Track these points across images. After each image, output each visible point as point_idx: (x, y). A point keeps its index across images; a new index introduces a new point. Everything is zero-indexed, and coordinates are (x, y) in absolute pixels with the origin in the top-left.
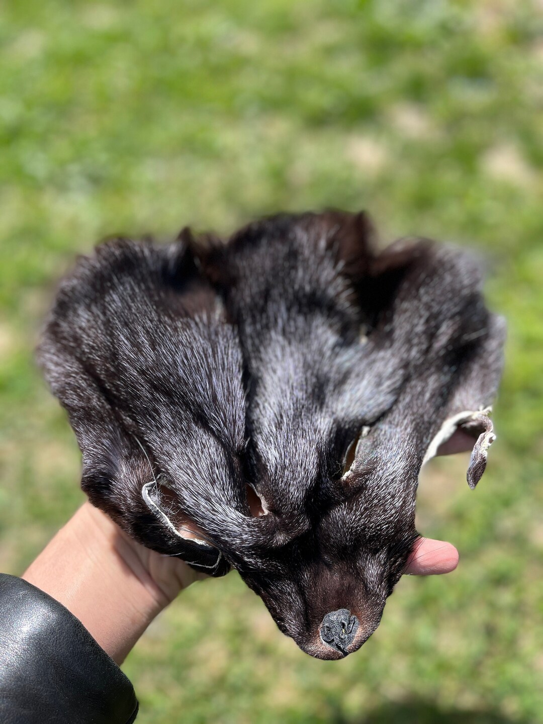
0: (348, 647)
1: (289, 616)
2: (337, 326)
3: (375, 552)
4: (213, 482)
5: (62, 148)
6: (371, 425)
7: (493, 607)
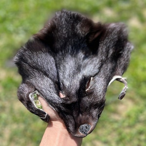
0: (88, 133)
1: (70, 125)
2: (84, 53)
3: (95, 108)
4: (51, 88)
5: (17, 23)
6: (93, 77)
7: (139, 140)
